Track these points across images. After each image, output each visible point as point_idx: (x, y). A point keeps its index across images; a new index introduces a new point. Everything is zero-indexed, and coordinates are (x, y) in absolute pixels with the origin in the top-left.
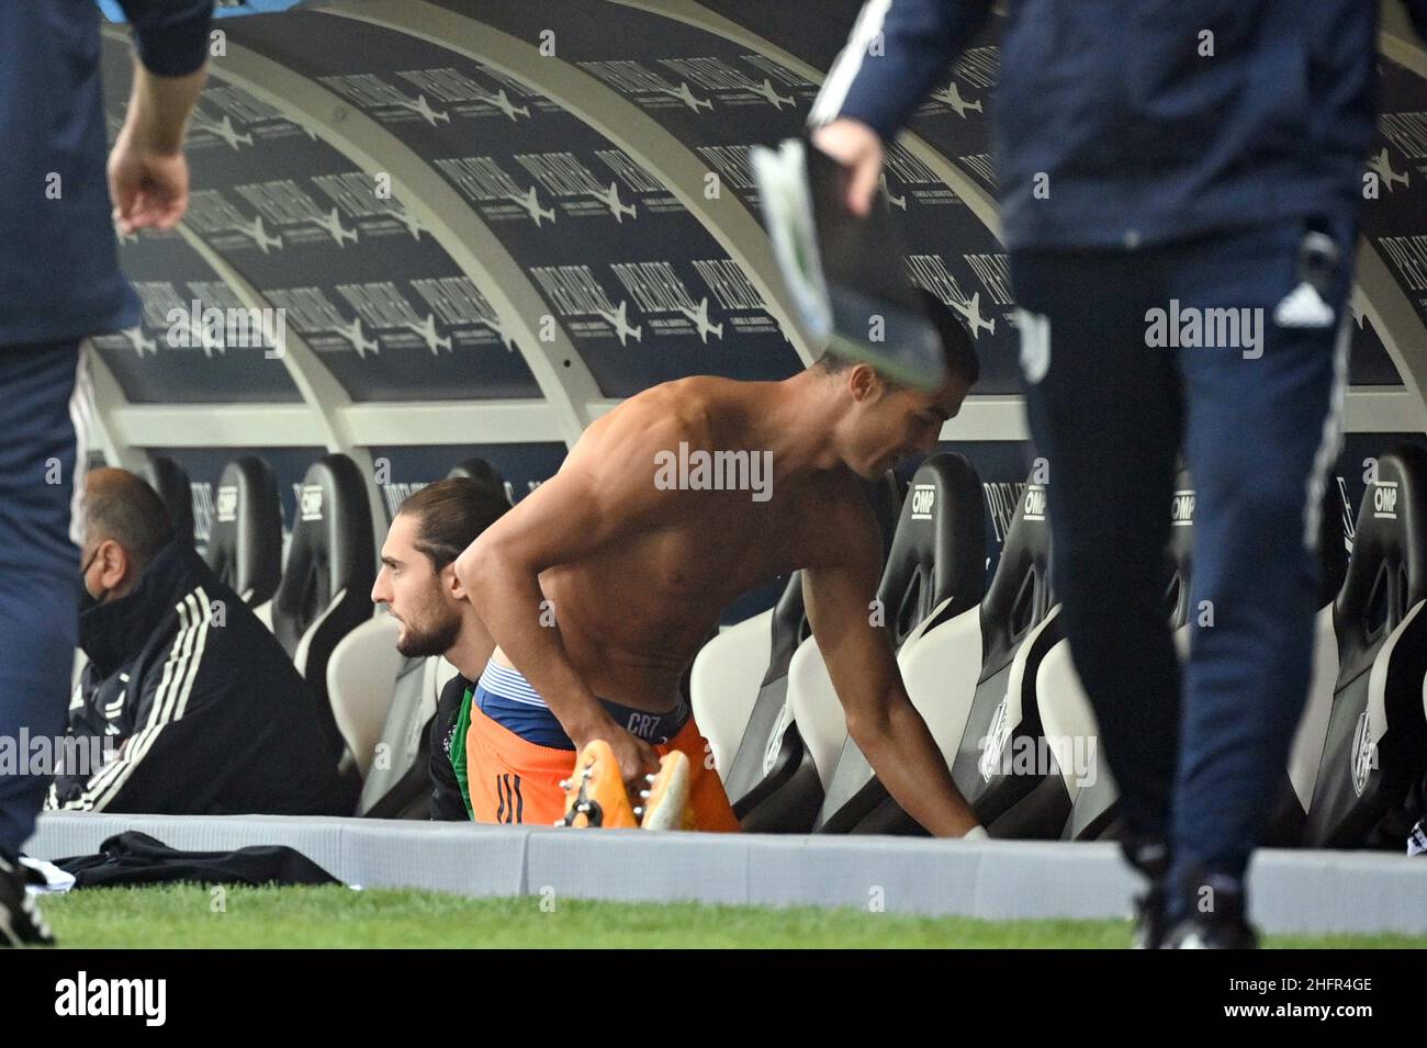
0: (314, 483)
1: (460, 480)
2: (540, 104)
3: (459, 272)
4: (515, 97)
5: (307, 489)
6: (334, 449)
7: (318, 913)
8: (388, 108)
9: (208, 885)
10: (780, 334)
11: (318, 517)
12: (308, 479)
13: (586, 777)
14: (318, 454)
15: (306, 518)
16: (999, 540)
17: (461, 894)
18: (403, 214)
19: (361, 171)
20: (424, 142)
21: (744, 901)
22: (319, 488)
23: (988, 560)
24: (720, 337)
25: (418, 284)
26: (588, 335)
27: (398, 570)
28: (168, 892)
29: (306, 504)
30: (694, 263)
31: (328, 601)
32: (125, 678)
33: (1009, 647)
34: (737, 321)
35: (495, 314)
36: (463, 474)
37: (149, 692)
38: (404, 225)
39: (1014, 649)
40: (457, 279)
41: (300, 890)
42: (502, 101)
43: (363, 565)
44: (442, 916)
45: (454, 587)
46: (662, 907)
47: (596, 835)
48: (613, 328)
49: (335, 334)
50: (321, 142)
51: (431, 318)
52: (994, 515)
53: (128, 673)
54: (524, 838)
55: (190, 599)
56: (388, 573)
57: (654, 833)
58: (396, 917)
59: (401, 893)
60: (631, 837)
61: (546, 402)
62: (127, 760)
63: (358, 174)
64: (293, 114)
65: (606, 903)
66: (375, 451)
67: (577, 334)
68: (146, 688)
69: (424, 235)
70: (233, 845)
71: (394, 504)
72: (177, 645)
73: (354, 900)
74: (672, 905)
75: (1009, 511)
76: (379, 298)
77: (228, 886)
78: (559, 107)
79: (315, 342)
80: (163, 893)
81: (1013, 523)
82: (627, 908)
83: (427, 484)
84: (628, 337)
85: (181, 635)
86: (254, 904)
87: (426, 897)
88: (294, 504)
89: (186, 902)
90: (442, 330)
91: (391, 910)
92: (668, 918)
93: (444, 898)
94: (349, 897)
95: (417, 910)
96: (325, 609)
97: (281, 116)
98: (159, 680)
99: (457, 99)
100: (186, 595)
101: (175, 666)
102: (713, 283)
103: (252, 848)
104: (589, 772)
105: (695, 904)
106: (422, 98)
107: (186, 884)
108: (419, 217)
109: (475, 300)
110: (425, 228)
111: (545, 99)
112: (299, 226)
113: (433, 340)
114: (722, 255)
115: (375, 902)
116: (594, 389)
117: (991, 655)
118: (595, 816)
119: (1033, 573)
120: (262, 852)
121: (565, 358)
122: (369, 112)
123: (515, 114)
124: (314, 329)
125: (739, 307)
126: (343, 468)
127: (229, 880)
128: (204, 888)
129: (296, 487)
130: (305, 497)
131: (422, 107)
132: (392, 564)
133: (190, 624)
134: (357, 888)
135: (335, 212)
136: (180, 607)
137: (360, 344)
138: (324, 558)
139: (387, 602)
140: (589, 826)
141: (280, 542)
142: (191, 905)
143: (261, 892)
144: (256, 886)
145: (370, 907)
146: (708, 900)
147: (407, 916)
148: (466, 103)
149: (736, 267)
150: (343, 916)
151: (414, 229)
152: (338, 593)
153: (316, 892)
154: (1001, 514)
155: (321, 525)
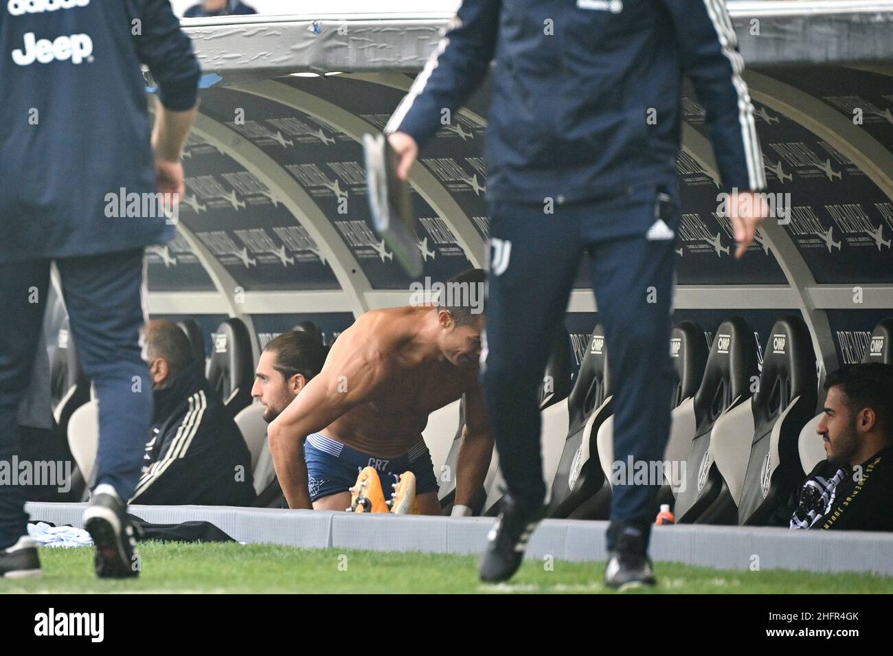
0: (222, 333)
1: (298, 333)
2: (341, 136)
3: (298, 224)
4: (328, 132)
5: (219, 336)
6: (232, 315)
7: (223, 556)
8: (262, 138)
9: (166, 541)
10: (465, 256)
11: (224, 351)
12: (219, 330)
13: (363, 486)
14: (224, 318)
15: (218, 351)
16: (578, 364)
17: (297, 547)
18: (269, 193)
19: (247, 171)
20: (280, 156)
21: (445, 551)
22: (225, 336)
23: (572, 375)
24: (434, 258)
25: (277, 230)
26: (365, 256)
27: (265, 380)
28: (145, 545)
29: (218, 343)
30: (420, 219)
31: (229, 395)
32: (156, 431)
33: (583, 419)
34: (443, 250)
35: (316, 246)
36: (301, 329)
37: (168, 441)
38: (269, 199)
39: (585, 422)
40: (297, 228)
41: (214, 545)
42: (321, 135)
43: (247, 376)
44: (288, 557)
45: (295, 389)
46: (402, 554)
47: (367, 516)
48: (378, 253)
49: (233, 256)
50: (226, 156)
51: (283, 248)
52: (575, 351)
53: (159, 428)
54: (330, 517)
55: (196, 396)
56: (259, 381)
57: (398, 516)
58: (263, 559)
59: (266, 546)
60: (386, 517)
61: (342, 292)
62: (152, 474)
63: (246, 173)
64: (213, 141)
65: (372, 551)
66: (254, 317)
67: (359, 256)
68: (167, 438)
69: (280, 204)
70: (179, 521)
71: (263, 344)
72: (186, 419)
73: (242, 550)
74: (407, 553)
75: (583, 349)
76: (256, 237)
77: (176, 542)
78: (350, 138)
79: (223, 259)
80: (142, 545)
81: (585, 355)
82: (384, 554)
83: (281, 334)
84: (386, 258)
85: (189, 414)
86: (190, 551)
87: (279, 548)
88: (212, 345)
89: (154, 550)
90: (289, 253)
91: (261, 555)
92: (405, 560)
93: (288, 548)
94: (239, 548)
95: (274, 555)
96: (228, 398)
97: (205, 142)
98: (174, 436)
99: (298, 134)
100: (194, 393)
101: (184, 429)
102: (430, 230)
103: (189, 522)
104: (364, 483)
105: (419, 553)
106: (279, 133)
107: (155, 540)
108: (277, 195)
109: (306, 238)
110: (280, 201)
111: (342, 134)
112: (215, 199)
113: (284, 259)
114: (434, 215)
115: (253, 551)
116: (368, 284)
117: (574, 424)
118: (367, 506)
119: (595, 382)
120: (193, 525)
121: (353, 268)
122: (252, 140)
123: (328, 141)
124: (222, 253)
125: (444, 242)
126: (237, 325)
127: (178, 539)
128: (164, 543)
129: (213, 335)
130: (218, 340)
131: (279, 137)
132: (262, 377)
133: (194, 409)
134: (243, 543)
135: (234, 192)
136: (191, 400)
137: (246, 261)
138: (227, 372)
139: (259, 396)
140: (364, 512)
141: (204, 364)
142: (157, 552)
143: (193, 545)
144: (191, 542)
145: (250, 554)
146: (426, 549)
147: (269, 558)
148: (303, 136)
149: (442, 222)
150: (237, 558)
151: (275, 201)
152: (234, 390)
153: (222, 545)
154: (579, 350)
155: (226, 355)
